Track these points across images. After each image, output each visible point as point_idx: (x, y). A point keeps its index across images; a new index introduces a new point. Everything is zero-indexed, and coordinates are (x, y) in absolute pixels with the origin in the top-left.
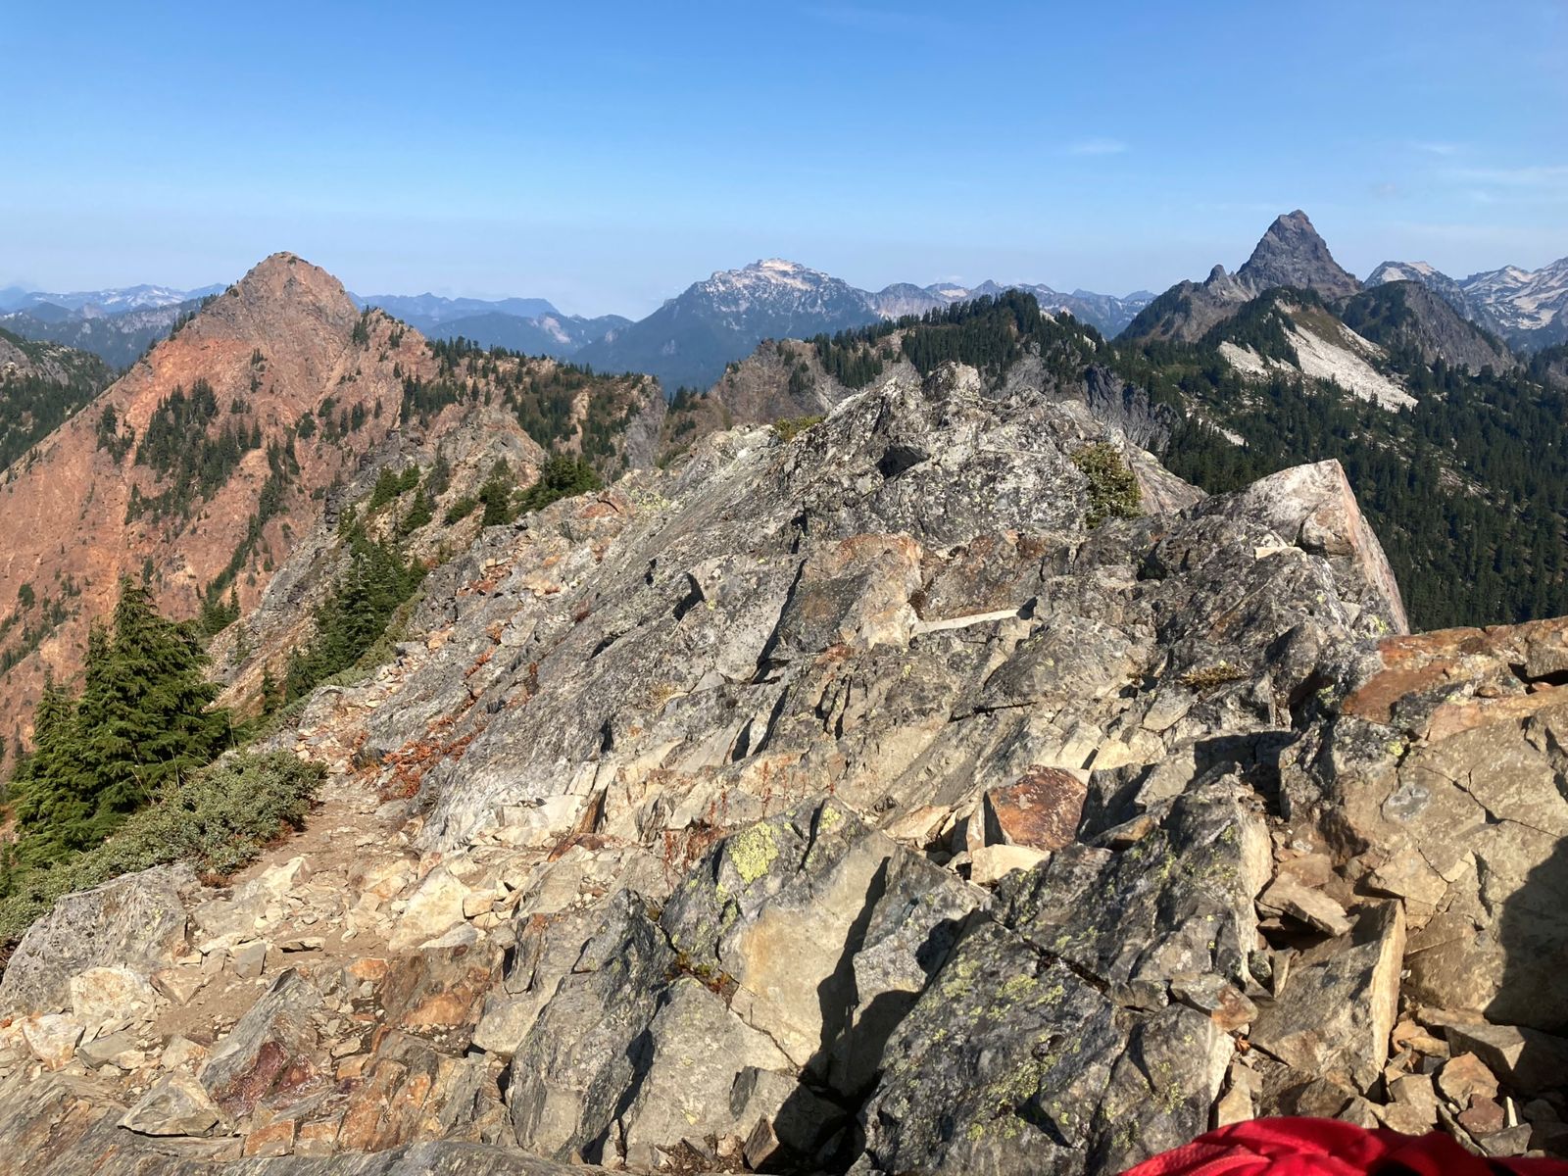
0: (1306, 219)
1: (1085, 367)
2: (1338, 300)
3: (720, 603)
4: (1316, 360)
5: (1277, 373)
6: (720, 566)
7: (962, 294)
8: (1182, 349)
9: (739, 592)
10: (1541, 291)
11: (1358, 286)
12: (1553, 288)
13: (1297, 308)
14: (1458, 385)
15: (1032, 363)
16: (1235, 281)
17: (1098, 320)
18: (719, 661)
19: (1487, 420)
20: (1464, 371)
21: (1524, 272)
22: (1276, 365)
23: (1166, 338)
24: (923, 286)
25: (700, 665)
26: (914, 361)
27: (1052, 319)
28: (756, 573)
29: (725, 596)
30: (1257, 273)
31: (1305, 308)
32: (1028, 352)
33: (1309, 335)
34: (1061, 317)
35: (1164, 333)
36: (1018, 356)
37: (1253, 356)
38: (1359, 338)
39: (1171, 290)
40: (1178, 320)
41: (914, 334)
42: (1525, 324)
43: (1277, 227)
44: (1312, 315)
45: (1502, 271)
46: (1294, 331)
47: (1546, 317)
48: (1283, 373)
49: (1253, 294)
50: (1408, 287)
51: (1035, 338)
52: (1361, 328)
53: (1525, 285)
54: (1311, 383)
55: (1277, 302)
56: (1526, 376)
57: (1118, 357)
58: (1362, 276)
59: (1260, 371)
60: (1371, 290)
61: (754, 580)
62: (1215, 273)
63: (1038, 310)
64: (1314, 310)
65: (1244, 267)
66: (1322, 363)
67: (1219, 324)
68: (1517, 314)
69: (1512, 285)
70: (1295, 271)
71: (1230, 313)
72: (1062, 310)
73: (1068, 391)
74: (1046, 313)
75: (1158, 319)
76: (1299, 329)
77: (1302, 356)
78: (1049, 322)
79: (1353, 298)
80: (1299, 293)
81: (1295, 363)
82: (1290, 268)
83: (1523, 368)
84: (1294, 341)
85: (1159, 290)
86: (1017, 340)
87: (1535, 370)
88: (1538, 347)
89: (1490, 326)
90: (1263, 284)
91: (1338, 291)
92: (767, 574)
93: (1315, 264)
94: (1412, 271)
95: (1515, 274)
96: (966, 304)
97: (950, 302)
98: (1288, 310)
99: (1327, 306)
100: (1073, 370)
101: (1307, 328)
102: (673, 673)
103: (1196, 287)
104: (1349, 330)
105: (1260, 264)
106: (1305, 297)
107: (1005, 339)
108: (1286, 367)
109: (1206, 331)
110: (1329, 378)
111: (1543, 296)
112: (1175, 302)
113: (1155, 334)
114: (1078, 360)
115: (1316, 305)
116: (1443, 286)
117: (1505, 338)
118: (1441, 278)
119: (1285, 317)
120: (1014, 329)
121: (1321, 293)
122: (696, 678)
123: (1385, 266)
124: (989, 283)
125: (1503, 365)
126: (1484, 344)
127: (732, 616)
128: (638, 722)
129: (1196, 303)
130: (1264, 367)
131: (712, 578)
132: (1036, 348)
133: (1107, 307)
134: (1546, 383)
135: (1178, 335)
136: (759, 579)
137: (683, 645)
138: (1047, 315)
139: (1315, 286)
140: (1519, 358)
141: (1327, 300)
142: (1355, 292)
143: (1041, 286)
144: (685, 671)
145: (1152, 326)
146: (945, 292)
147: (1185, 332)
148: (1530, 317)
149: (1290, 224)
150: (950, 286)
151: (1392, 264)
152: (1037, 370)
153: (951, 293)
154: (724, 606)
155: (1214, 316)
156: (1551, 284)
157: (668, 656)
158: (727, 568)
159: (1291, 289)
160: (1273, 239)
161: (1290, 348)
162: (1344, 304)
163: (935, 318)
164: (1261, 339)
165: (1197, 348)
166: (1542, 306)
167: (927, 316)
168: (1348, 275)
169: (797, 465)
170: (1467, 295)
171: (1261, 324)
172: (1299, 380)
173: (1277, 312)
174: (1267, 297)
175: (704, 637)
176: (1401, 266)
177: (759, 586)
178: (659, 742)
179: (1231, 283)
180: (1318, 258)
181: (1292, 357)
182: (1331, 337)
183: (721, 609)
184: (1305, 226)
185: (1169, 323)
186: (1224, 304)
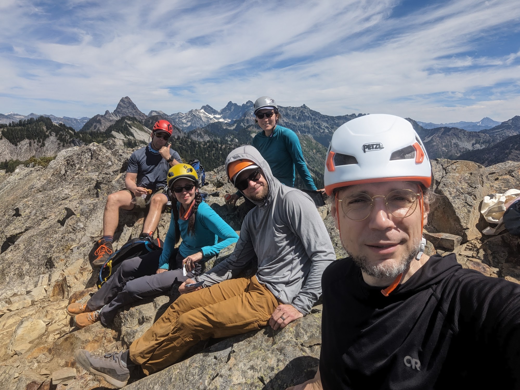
0: (130, 99)
1: (71, 139)
2: (142, 120)
3: (82, 214)
4: (139, 135)
5: (129, 139)
6: (78, 203)
7: (23, 117)
8: (101, 133)
9: (87, 210)
10: (187, 118)
11: (146, 116)
12: (189, 117)
13: (131, 122)
14: (173, 141)
15: (53, 138)
16: (113, 114)
17: (73, 125)
18: (86, 232)
19: (181, 149)
20: (174, 137)
21: (183, 114)
22: (128, 137)
23: (95, 130)
24: (6, 114)
25: (79, 235)
26: (8, 138)
27: (58, 125)
28: (92, 204)
29: (83, 212)
30: (119, 112)
31: (133, 122)
32: (51, 135)
33: (136, 129)
34: (61, 125)
35: (95, 129)
36: (48, 136)
37: (122, 135)
38: (149, 130)
39: (94, 117)
40: (98, 126)
41: (6, 130)
42: (185, 126)
43: (122, 100)
44: (136, 124)
45: (178, 113)
46: (131, 128)
47: (189, 124)
48: (130, 139)
49: (119, 118)
50: (159, 117)
51: (53, 131)
52: (149, 127)
53: (184, 117)
54: (138, 141)
55: (126, 120)
56: (187, 138)
57: (81, 136)
58: (147, 114)
59: (124, 139)
60: (150, 117)
61: (92, 206)
62: (107, 112)
63: (52, 122)
64: (136, 122)
65: (115, 111)
66: (140, 136)
67: (110, 127)
68: (183, 123)
69: (181, 117)
70: (128, 112)
71: (113, 123)
72: (60, 122)
73: (66, 146)
74: (55, 123)
75: (92, 125)
76: (133, 127)
77: (135, 134)
78: (57, 126)
79: (146, 119)
80: (131, 118)
81: (134, 137)
82: (128, 111)
83: (186, 136)
84: (132, 130)
85: (91, 117)
86: (46, 132)
87: (188, 137)
88: (188, 131)
89: (178, 127)
90: (121, 115)
91: (142, 118)
92: (96, 203)
93: (134, 111)
94: (158, 113)
95: (181, 114)
96: (25, 121)
97: (18, 120)
98: (129, 122)
99: (139, 121)
100: (68, 141)
101: (135, 127)
102: (70, 239)
103: (102, 116)
104: (146, 128)
105: (119, 110)
106: (133, 119)
107: (42, 132)
108: (131, 137)
109: (107, 128)
110: (143, 140)
111: (187, 119)
112: (96, 120)
113: (92, 129)
114: (69, 137)
115: (136, 121)
116: (166, 117)
117: (181, 129)
118: (166, 115)
119: (129, 124)
120: (45, 128)
121: (137, 118)
122: (79, 239)
123: (152, 112)
124: (32, 114)
125: (182, 135)
126: (177, 130)
127: (87, 218)
128: (63, 257)
129: (103, 121)
130: (125, 138)
131: (76, 207)
132: (54, 134)
133: (75, 122)
134: (191, 139)
135: (98, 129)
136: (94, 205)
137: (71, 230)
138: (56, 124)
139: (135, 116)
140: (185, 133)
141: (139, 120)
142: (146, 118)
143: (51, 115)
144: (75, 238)
145: (90, 127)
146: (16, 117)
147: (101, 128)
148: (186, 124)
149: (126, 100)
150: (17, 115)
151: (154, 111)
152: (55, 140)
153: (18, 117)
154: (83, 215)
155: (108, 124)
156: (189, 116)
157: (67, 235)
158: (81, 203)
159: (129, 117)
160: (122, 104)
161: (131, 132)
162: (144, 121)
163: (14, 125)
164: (123, 130)
165: (105, 133)
166: (188, 121)
167: (10, 124)
168: (143, 114)
169: (66, 171)
170: (172, 119)
171: (122, 126)
172: (135, 141)
173: (126, 123)
174: (123, 119)
175: (78, 226)
176: (156, 111)
177: (94, 207)
178: (74, 261)
179: (112, 115)
180: (135, 109)
181: (132, 135)
182: (142, 130)
183: (82, 216)
184: (130, 101)
185: (95, 127)
186: (111, 121)
